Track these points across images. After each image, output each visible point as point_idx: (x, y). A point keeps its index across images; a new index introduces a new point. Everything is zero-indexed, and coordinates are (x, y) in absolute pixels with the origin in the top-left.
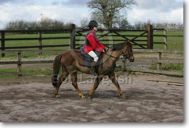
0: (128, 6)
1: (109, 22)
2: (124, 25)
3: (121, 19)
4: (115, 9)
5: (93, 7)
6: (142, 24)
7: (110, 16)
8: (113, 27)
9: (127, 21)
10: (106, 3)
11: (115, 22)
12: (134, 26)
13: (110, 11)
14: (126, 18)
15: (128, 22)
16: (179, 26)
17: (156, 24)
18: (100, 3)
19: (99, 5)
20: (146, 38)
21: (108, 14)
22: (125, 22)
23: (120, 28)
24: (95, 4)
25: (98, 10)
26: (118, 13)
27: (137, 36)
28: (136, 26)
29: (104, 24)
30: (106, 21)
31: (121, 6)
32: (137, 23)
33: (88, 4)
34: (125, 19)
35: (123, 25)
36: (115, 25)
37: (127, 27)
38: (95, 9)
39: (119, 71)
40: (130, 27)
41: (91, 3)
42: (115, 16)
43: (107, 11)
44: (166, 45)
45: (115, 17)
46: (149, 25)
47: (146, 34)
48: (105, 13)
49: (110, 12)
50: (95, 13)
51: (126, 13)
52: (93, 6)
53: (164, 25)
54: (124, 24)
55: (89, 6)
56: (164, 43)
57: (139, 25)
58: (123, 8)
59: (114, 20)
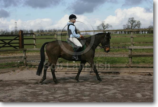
20: (18, 41)
27: (12, 40)
39: (22, 66)
44: (36, 46)
46: (21, 31)
47: (18, 38)
56: (34, 45)
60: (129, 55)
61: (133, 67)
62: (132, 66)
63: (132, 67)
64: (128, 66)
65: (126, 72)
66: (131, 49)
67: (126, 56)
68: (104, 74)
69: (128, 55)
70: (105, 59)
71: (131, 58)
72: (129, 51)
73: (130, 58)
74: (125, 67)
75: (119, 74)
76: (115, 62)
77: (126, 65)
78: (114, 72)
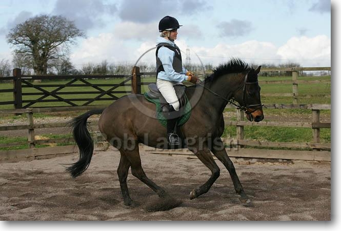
0: (71, 39)
1: (42, 65)
2: (66, 70)
3: (61, 61)
4: (52, 44)
5: (18, 42)
6: (94, 67)
7: (43, 55)
8: (48, 73)
9: (70, 63)
10: (37, 35)
11: (51, 66)
12: (81, 71)
13: (44, 47)
14: (68, 59)
15: (72, 65)
16: (153, 68)
17: (116, 67)
18: (28, 36)
19: (26, 38)
21: (41, 52)
22: (67, 65)
23: (59, 74)
24: (19, 38)
25: (24, 47)
26: (57, 51)
27: (116, 86)
28: (84, 71)
29: (35, 68)
30: (38, 64)
31: (61, 40)
32: (87, 66)
33: (9, 38)
34: (66, 59)
35: (63, 70)
36: (51, 70)
37: (71, 72)
38: (20, 44)
40: (75, 72)
41: (13, 36)
42: (52, 55)
43: (40, 48)
45: (52, 58)
48: (36, 52)
49: (43, 50)
50: (20, 52)
51: (68, 51)
52: (16, 40)
53: (128, 68)
54: (65, 67)
55: (10, 41)
57: (89, 68)
58: (64, 43)
59: (50, 62)
60: (313, 124)
61: (322, 149)
62: (318, 147)
63: (319, 150)
64: (311, 147)
65: (306, 161)
66: (318, 111)
67: (307, 125)
68: (262, 162)
69: (310, 123)
70: (274, 130)
71: (318, 129)
72: (314, 113)
73: (316, 130)
74: (306, 149)
75: (293, 163)
76: (291, 137)
77: (307, 144)
78: (283, 159)
